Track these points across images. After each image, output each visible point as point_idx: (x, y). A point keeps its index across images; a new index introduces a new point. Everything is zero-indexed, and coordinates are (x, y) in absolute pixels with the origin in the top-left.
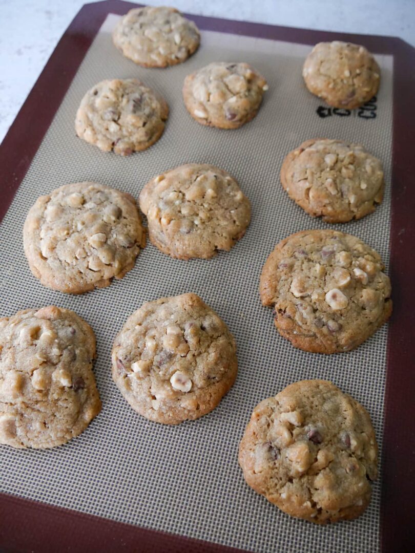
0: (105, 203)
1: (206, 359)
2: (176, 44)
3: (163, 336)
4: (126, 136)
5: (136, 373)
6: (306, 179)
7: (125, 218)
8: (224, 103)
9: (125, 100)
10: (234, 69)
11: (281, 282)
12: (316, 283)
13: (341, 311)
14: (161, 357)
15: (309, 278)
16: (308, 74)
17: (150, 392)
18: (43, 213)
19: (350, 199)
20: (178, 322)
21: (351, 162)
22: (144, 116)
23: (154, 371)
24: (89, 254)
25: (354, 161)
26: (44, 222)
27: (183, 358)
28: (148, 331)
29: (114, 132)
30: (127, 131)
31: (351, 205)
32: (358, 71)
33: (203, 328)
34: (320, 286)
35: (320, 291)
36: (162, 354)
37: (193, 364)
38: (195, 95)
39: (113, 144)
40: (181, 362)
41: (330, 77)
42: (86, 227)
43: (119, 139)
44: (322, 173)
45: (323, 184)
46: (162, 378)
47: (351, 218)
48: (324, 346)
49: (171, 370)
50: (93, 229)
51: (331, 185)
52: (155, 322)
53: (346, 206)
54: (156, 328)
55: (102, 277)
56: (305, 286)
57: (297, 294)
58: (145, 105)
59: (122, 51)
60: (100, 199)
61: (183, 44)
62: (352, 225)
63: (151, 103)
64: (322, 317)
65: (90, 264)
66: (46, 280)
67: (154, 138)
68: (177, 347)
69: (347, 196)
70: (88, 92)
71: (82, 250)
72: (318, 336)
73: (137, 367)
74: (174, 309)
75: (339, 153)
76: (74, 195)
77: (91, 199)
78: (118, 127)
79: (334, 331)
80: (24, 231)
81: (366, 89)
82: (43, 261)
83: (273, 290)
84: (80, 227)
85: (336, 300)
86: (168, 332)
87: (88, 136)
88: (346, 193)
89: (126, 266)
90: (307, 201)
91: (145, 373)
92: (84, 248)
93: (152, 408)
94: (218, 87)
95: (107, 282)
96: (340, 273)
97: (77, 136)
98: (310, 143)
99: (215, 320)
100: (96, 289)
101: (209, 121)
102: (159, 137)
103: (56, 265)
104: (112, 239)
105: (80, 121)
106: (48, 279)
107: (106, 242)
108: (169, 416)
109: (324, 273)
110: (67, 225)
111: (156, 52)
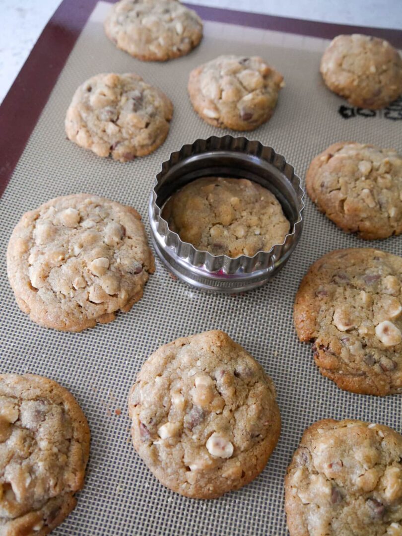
0: (105, 220)
1: (246, 414)
2: (177, 34)
3: (191, 389)
4: (127, 139)
5: (164, 440)
6: (339, 189)
7: (129, 238)
8: (238, 101)
9: (123, 99)
10: (247, 63)
11: (321, 312)
12: (363, 315)
13: (394, 347)
14: (192, 417)
15: (355, 307)
16: (328, 69)
17: (183, 462)
18: (31, 233)
19: (390, 212)
20: (207, 370)
21: (388, 171)
22: (147, 116)
23: (186, 435)
24: (89, 283)
25: (391, 170)
26: (34, 244)
27: (220, 416)
28: (172, 384)
29: (113, 135)
30: (128, 133)
31: (391, 220)
32: (384, 67)
33: (237, 375)
34: (368, 318)
35: (368, 323)
36: (193, 412)
37: (232, 421)
38: (204, 91)
39: (112, 148)
40: (217, 420)
41: (353, 73)
42: (85, 250)
43: (118, 143)
44: (357, 182)
45: (359, 195)
46: (197, 444)
47: (391, 234)
48: (376, 387)
49: (206, 432)
50: (94, 252)
51: (368, 197)
52: (178, 371)
53: (386, 220)
54: (180, 378)
55: (106, 310)
56: (351, 318)
57: (342, 328)
58: (146, 103)
59: (116, 41)
60: (99, 215)
61: (186, 34)
62: (391, 242)
63: (154, 101)
64: (373, 353)
65: (90, 295)
66: (37, 316)
67: (158, 141)
68: (210, 403)
69: (386, 208)
70: (79, 88)
71: (81, 278)
72: (370, 375)
73: (165, 431)
74: (199, 353)
75: (374, 160)
76: (68, 211)
77: (88, 215)
78: (117, 129)
79: (387, 370)
80: (7, 254)
81: (393, 87)
82: (33, 293)
83: (313, 323)
84: (77, 250)
85: (388, 335)
86: (197, 384)
87: (81, 139)
88: (385, 205)
89: (133, 296)
90: (341, 214)
91: (175, 439)
92: (83, 276)
93: (187, 482)
94: (231, 83)
95: (112, 316)
96: (390, 301)
97: (68, 139)
98: (337, 148)
99: (251, 363)
100: (97, 325)
101: (220, 121)
102: (164, 140)
103: (49, 297)
104: (116, 265)
105: (71, 121)
106: (39, 314)
107: (109, 269)
108: (209, 489)
109: (371, 303)
110: (61, 249)
111: (155, 43)
